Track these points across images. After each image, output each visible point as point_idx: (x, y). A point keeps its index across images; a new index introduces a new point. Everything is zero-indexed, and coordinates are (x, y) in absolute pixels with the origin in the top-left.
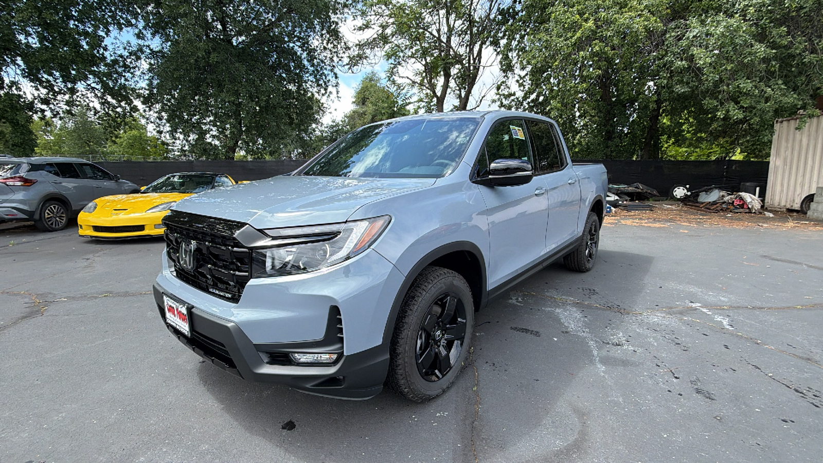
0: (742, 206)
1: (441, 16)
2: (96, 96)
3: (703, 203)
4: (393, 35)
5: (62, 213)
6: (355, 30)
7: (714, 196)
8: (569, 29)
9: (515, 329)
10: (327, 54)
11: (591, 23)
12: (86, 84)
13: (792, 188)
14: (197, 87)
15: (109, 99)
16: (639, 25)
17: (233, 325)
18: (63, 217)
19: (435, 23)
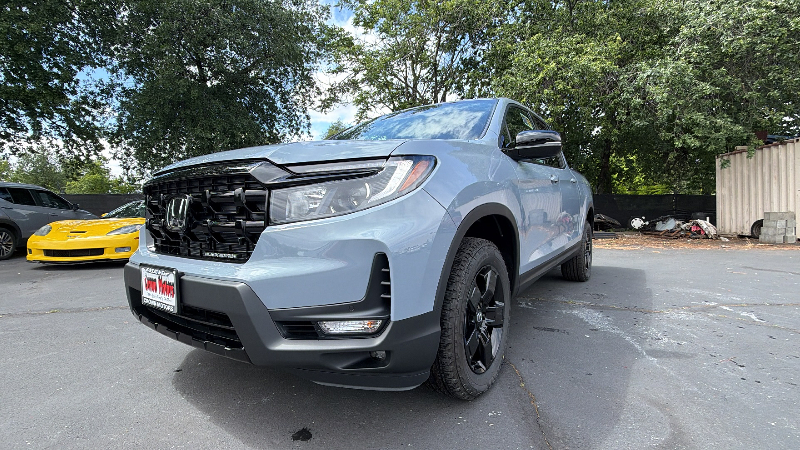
0: (699, 233)
1: (408, 66)
2: (61, 135)
3: (662, 232)
4: (363, 82)
5: (10, 241)
6: (329, 73)
7: (671, 224)
8: (533, 71)
9: (539, 329)
10: (299, 97)
11: (553, 65)
12: (51, 122)
13: (740, 216)
14: (168, 122)
15: (75, 137)
16: (596, 67)
17: (243, 287)
18: (10, 245)
19: (403, 72)
